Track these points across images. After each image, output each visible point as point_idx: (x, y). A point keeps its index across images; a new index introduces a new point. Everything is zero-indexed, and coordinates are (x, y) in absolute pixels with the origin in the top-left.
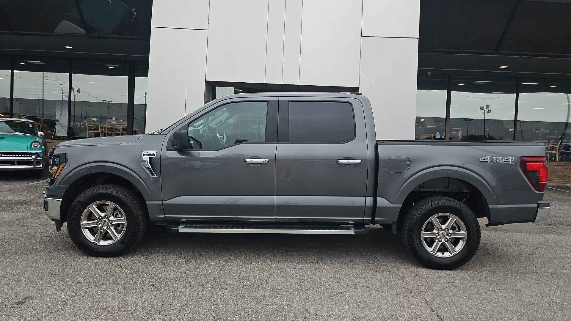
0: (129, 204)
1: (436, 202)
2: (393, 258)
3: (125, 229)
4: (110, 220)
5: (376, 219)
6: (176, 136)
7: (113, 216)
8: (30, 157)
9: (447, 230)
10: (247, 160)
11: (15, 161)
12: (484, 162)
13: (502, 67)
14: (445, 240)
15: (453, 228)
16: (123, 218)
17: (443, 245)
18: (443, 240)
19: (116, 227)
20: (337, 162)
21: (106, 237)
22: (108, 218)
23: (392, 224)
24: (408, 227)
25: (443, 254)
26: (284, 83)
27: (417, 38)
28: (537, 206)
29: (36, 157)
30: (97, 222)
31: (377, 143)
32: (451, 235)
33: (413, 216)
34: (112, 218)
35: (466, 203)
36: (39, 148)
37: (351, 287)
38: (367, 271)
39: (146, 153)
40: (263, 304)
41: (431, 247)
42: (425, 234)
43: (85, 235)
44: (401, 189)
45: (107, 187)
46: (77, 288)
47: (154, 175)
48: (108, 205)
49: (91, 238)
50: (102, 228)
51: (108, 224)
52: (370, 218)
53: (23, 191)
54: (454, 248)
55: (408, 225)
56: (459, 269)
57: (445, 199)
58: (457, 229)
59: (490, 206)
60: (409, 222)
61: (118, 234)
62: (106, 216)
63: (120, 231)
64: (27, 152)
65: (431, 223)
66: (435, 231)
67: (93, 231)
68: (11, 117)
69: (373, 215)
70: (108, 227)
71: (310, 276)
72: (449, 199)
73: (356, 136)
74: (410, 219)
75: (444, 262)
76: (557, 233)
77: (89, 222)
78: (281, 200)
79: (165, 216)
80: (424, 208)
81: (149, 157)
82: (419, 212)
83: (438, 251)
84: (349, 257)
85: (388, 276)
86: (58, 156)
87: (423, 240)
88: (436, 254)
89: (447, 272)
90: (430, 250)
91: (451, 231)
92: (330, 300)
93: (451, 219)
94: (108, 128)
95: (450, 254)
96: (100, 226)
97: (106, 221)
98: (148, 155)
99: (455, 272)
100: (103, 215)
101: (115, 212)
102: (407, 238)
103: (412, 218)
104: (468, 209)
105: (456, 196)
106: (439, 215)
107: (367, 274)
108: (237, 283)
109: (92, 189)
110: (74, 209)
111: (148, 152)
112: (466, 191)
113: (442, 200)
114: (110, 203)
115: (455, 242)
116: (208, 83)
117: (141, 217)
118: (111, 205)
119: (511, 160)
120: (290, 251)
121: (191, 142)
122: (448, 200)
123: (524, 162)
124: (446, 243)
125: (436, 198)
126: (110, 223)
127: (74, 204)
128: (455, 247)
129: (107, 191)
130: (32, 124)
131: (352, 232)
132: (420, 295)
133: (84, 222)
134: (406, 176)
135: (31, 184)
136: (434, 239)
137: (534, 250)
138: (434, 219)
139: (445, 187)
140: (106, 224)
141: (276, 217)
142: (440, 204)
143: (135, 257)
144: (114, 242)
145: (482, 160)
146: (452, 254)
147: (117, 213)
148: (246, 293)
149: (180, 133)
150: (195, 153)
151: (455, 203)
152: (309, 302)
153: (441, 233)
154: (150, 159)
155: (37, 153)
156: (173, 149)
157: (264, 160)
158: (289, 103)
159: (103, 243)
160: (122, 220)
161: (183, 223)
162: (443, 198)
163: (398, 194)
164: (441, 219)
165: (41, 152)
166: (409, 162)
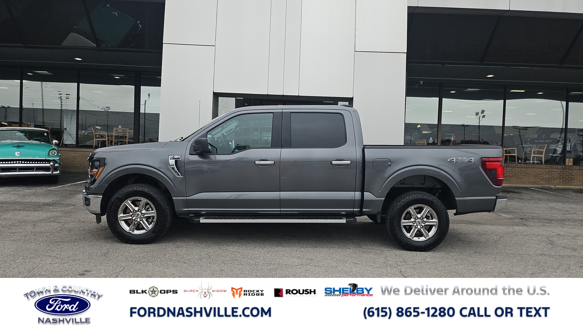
0: (159, 199)
1: (412, 195)
2: (379, 244)
3: (155, 220)
4: (143, 213)
5: (363, 210)
6: (197, 142)
7: (145, 210)
8: (48, 163)
9: (422, 218)
10: (256, 162)
11: (34, 168)
12: (451, 162)
13: (488, 76)
14: (420, 227)
15: (427, 217)
16: (154, 211)
17: (419, 231)
18: (419, 227)
19: (148, 218)
20: (331, 163)
21: (139, 227)
22: (141, 212)
23: (377, 214)
24: (390, 216)
25: (419, 238)
26: (285, 94)
27: (405, 53)
28: (495, 198)
29: (54, 164)
30: (132, 215)
31: (364, 148)
32: (425, 223)
33: (394, 207)
34: (144, 211)
35: (439, 197)
36: (56, 155)
37: (342, 263)
38: (357, 252)
39: (172, 157)
40: (273, 274)
41: (409, 233)
42: (404, 222)
43: (122, 226)
44: (384, 186)
45: (140, 185)
46: (123, 265)
47: (179, 175)
48: (140, 201)
49: (126, 228)
50: (136, 220)
51: (141, 216)
52: (359, 209)
53: (46, 194)
54: (427, 233)
55: (390, 215)
56: (432, 251)
57: (420, 193)
58: (430, 218)
59: (456, 199)
60: (391, 212)
61: (149, 225)
62: (139, 210)
63: (150, 222)
64: (45, 159)
65: (409, 213)
66: (412, 220)
67: (127, 222)
68: (21, 126)
69: (361, 208)
70: (141, 219)
71: (310, 256)
72: (424, 193)
73: (346, 142)
74: (392, 210)
75: (419, 244)
76: (527, 225)
77: (125, 215)
78: (285, 195)
79: (189, 209)
80: (403, 200)
81: (175, 160)
82: (399, 204)
83: (415, 236)
84: (342, 243)
85: (373, 256)
86: (98, 160)
87: (402, 226)
88: (413, 238)
89: (422, 253)
90: (408, 235)
91: (425, 220)
92: (325, 271)
93: (425, 209)
94: (115, 136)
95: (425, 238)
96: (134, 218)
97: (139, 214)
98: (174, 159)
99: (428, 253)
100: (136, 209)
101: (147, 206)
102: (389, 226)
103: (393, 209)
104: (439, 201)
105: (430, 190)
106: (416, 206)
107: (356, 255)
108: (251, 261)
109: (128, 187)
110: (112, 204)
111: (174, 156)
112: (438, 187)
113: (417, 193)
114: (142, 199)
115: (429, 228)
116: (215, 94)
117: (168, 211)
118: (144, 200)
119: (473, 160)
120: (293, 239)
121: (210, 147)
122: (422, 193)
123: (484, 162)
124: (421, 229)
125: (413, 192)
126: (143, 216)
127: (113, 200)
128: (429, 232)
129: (140, 189)
130: (47, 132)
131: (344, 221)
132: (397, 267)
133: (120, 215)
134: (387, 175)
135: (50, 188)
136: (412, 226)
137: (501, 237)
138: (411, 209)
139: (422, 184)
140: (139, 216)
141: (281, 209)
142: (416, 197)
143: (164, 244)
144: (147, 231)
145: (449, 160)
146: (426, 238)
147: (148, 208)
148: (259, 267)
149: (201, 140)
150: (212, 157)
151: (428, 196)
152: (308, 272)
153: (417, 221)
154: (176, 162)
155: (54, 160)
156: (195, 153)
157: (271, 162)
158: (291, 114)
159: (136, 232)
160: (153, 213)
161: (203, 215)
162: (418, 192)
163: (381, 189)
164: (418, 210)
165: (58, 159)
166: (390, 163)
